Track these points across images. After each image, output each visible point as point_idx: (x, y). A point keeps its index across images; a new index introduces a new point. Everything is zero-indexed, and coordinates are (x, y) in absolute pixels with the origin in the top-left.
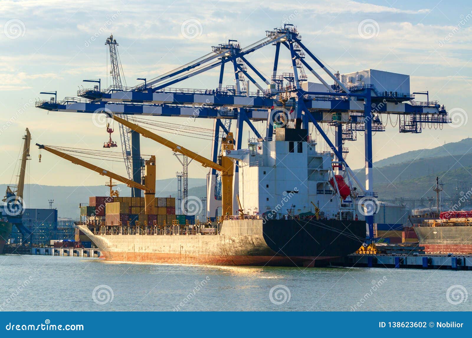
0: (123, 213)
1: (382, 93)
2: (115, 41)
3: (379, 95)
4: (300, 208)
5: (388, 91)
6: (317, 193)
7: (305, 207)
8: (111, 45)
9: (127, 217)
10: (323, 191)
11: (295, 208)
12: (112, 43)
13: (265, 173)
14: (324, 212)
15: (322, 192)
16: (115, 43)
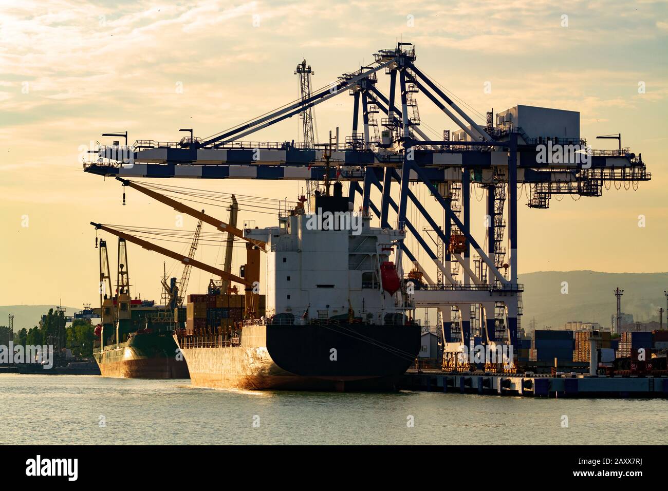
0: (198, 317)
1: (534, 139)
2: (309, 68)
3: (530, 143)
4: (337, 309)
5: (543, 137)
6: (363, 288)
7: (343, 307)
8: (302, 74)
9: (204, 323)
10: (372, 284)
11: (329, 308)
12: (304, 72)
13: (285, 260)
14: (372, 314)
15: (370, 286)
16: (309, 71)
